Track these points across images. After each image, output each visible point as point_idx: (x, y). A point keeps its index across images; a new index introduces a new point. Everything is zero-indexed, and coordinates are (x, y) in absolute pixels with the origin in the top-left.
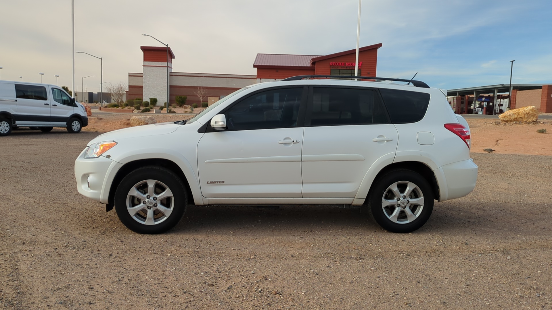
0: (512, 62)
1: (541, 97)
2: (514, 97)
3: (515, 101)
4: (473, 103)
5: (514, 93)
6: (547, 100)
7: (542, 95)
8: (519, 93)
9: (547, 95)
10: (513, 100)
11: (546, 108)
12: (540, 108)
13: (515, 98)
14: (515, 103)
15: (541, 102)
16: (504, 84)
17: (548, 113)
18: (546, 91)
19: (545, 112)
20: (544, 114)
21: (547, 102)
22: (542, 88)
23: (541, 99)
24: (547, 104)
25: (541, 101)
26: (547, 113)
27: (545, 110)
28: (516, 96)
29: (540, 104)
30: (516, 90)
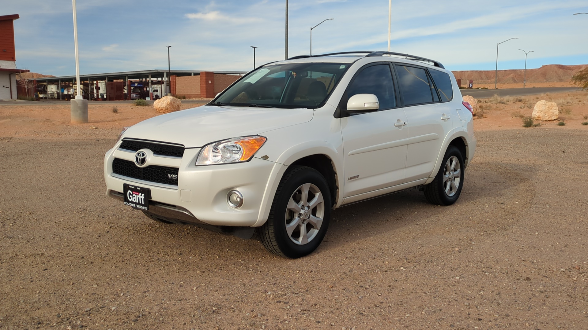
0: (169, 47)
1: (200, 83)
2: (173, 83)
3: (175, 87)
4: (125, 89)
5: (173, 78)
6: (206, 86)
7: (201, 81)
8: (178, 79)
9: (206, 81)
10: (173, 86)
11: (206, 93)
12: (200, 93)
13: (175, 84)
14: (176, 89)
15: (201, 88)
16: (158, 70)
17: (209, 99)
18: (204, 78)
19: (205, 97)
20: (205, 99)
21: (206, 88)
22: (200, 74)
23: (201, 85)
24: (206, 90)
25: (201, 86)
26: (207, 99)
27: (205, 95)
28: (175, 81)
29: (200, 90)
30: (174, 76)
